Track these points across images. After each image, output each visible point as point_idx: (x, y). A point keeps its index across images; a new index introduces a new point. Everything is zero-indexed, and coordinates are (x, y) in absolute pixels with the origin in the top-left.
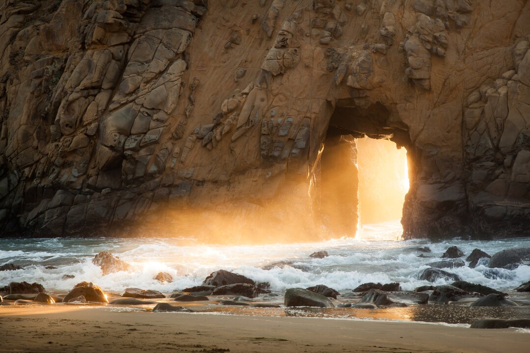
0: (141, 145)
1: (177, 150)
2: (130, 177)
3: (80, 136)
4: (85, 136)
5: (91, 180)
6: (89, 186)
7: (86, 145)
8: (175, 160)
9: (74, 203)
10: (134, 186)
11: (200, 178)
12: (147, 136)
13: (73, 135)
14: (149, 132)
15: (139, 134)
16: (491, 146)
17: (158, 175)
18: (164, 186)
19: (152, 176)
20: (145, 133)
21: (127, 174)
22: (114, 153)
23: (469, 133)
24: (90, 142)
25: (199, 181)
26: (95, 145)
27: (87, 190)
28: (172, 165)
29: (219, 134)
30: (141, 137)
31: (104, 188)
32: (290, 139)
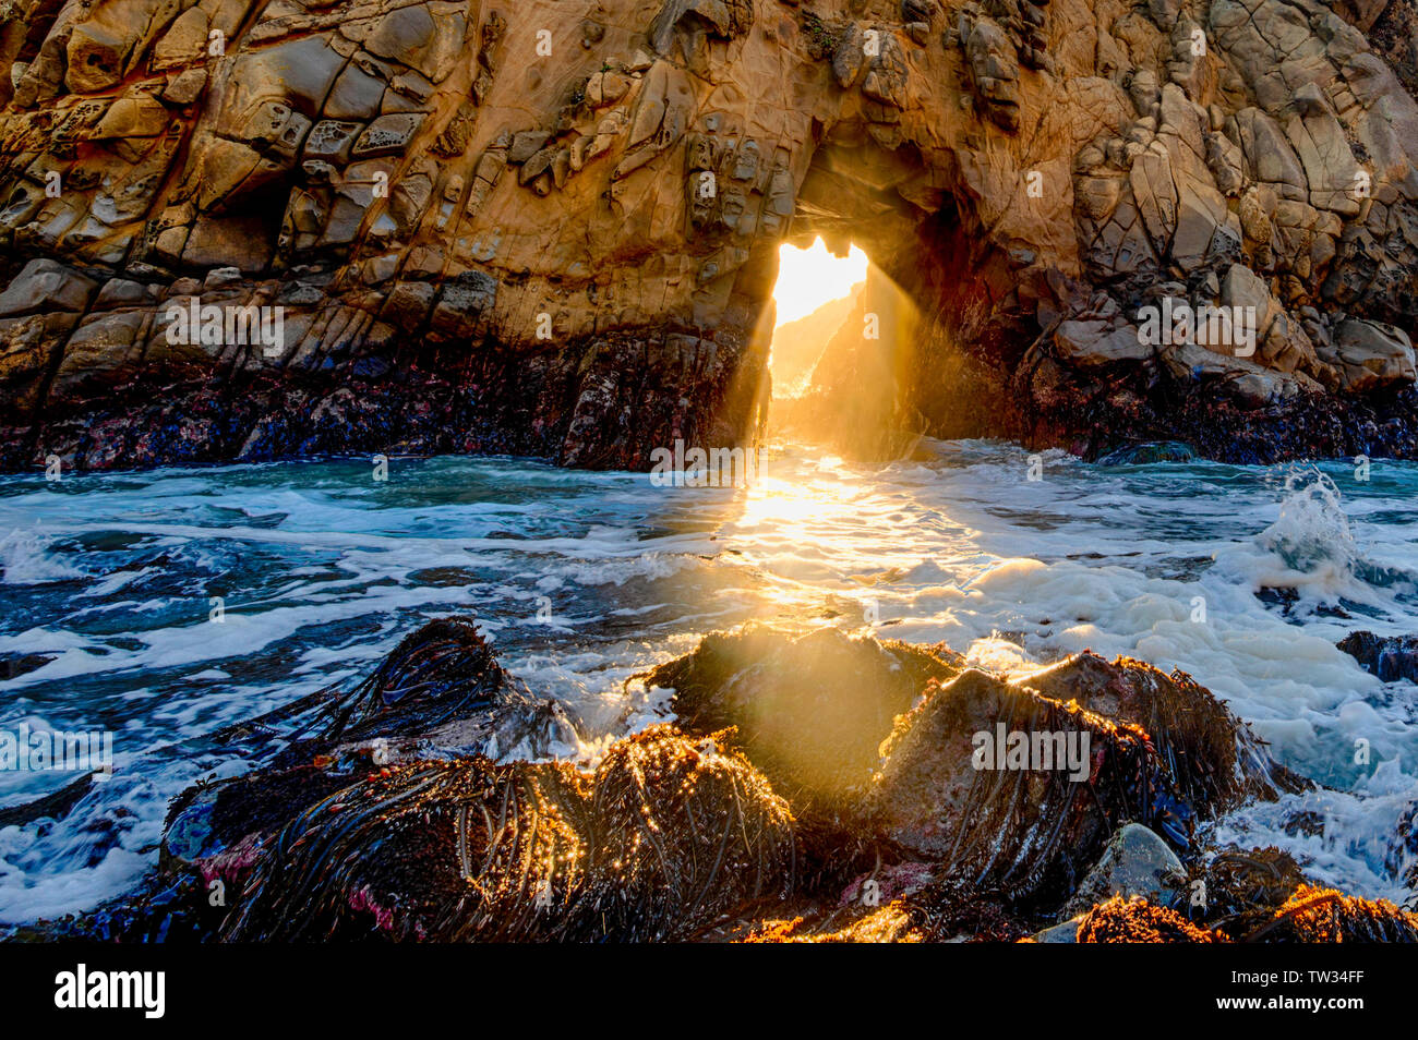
0: (356, 150)
1: (457, 181)
2: (306, 241)
3: (134, 100)
4: (157, 104)
5: (166, 237)
6: (155, 256)
7: (157, 130)
8: (448, 209)
9: (98, 304)
10: (318, 269)
11: (516, 265)
12: (375, 129)
13: (111, 91)
14: (379, 120)
15: (349, 120)
16: (1149, 253)
17: (396, 245)
18: (413, 277)
19: (378, 245)
20: (367, 122)
21: (296, 234)
22: (265, 163)
23: (1095, 226)
24: (168, 127)
25: (513, 274)
26: (188, 135)
27: (145, 268)
28: (441, 222)
29: (577, 154)
30: (354, 133)
31: (216, 266)
32: (755, 191)
